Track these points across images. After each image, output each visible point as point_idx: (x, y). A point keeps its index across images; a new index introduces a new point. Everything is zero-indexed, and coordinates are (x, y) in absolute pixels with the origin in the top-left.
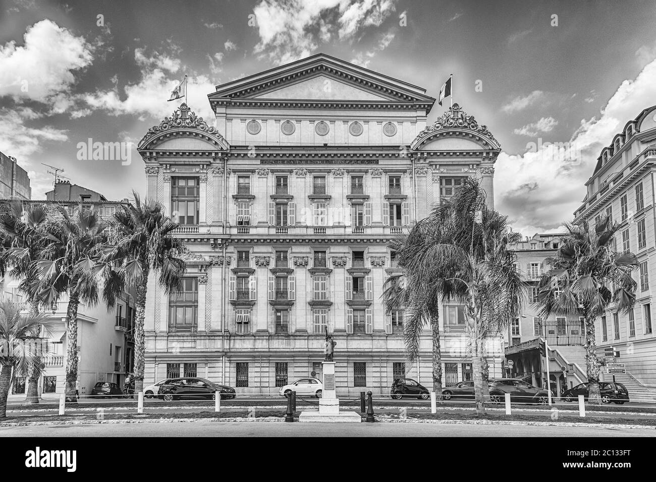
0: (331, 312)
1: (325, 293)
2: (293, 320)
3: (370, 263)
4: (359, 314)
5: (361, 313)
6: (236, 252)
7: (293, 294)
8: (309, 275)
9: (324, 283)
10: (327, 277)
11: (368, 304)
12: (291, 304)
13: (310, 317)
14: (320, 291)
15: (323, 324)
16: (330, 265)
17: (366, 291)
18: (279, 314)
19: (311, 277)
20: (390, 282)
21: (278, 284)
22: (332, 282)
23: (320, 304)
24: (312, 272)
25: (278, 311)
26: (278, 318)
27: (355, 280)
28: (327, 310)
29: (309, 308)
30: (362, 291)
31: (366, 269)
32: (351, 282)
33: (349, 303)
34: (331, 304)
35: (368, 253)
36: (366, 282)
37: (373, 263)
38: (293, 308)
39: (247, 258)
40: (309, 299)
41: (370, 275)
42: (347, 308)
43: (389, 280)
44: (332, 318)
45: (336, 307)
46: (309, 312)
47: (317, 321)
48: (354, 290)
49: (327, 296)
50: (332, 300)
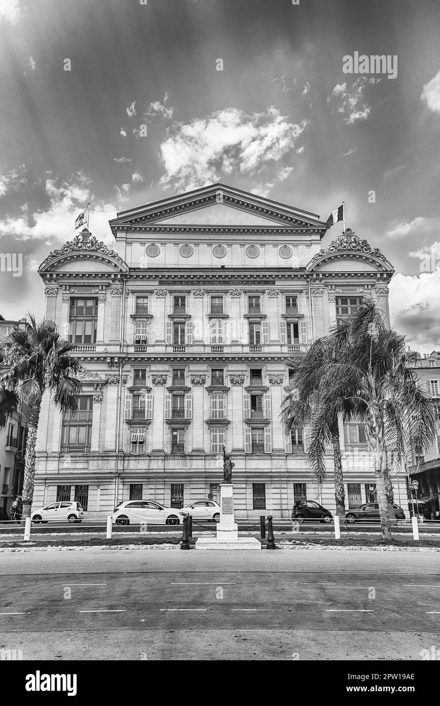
0: (229, 431)
1: (222, 411)
2: (190, 439)
3: (268, 381)
4: (257, 432)
5: (260, 432)
6: (133, 371)
7: (189, 413)
8: (206, 393)
9: (222, 401)
10: (225, 395)
11: (267, 422)
12: (188, 423)
13: (207, 437)
14: (218, 409)
15: (221, 444)
16: (227, 383)
17: (265, 409)
18: (175, 433)
19: (209, 395)
20: (288, 401)
21: (174, 402)
22: (230, 400)
23: (217, 423)
24: (210, 390)
25: (174, 430)
26: (175, 437)
27: (253, 398)
28: (225, 429)
29: (206, 426)
30: (261, 409)
31: (264, 387)
32: (249, 400)
33: (248, 422)
34: (229, 422)
35: (266, 371)
36: (264, 400)
37: (271, 381)
38: (190, 427)
39: (144, 377)
40: (206, 418)
41: (268, 393)
42: (246, 426)
43: (287, 398)
44: (230, 437)
45: (234, 426)
46: (206, 431)
47: (215, 440)
48: (252, 408)
49: (225, 414)
50: (230, 419)
